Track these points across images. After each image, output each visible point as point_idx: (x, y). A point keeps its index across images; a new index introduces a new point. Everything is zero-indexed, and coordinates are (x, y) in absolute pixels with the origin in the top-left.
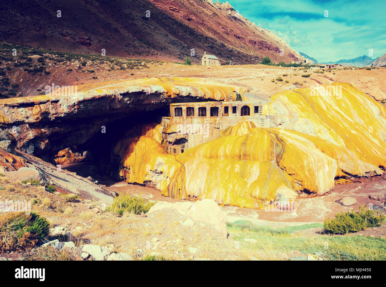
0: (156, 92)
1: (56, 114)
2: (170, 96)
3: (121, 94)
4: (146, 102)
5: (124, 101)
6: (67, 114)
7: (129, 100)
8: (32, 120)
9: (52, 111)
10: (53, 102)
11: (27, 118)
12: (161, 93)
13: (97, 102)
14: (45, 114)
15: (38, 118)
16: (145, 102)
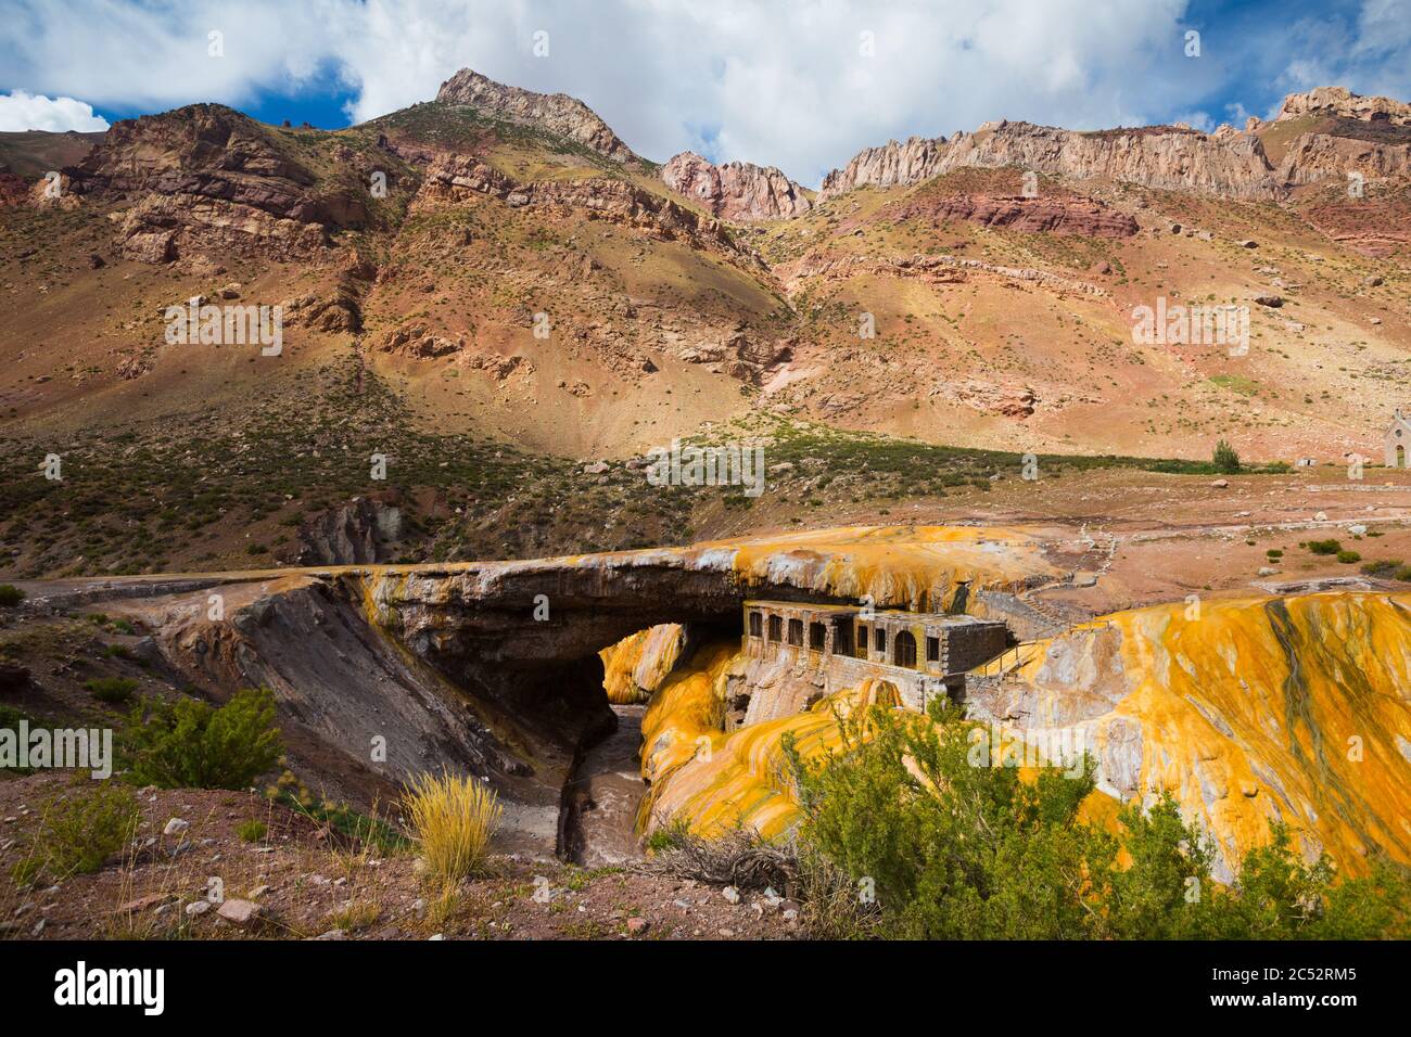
0: (705, 568)
1: (471, 594)
2: (746, 580)
3: (615, 569)
4: (686, 590)
5: (624, 583)
6: (488, 595)
7: (637, 582)
8: (433, 599)
9: (466, 589)
10: (470, 573)
11: (429, 595)
12: (720, 572)
13: (539, 580)
14: (455, 592)
15: (444, 597)
16: (683, 591)
